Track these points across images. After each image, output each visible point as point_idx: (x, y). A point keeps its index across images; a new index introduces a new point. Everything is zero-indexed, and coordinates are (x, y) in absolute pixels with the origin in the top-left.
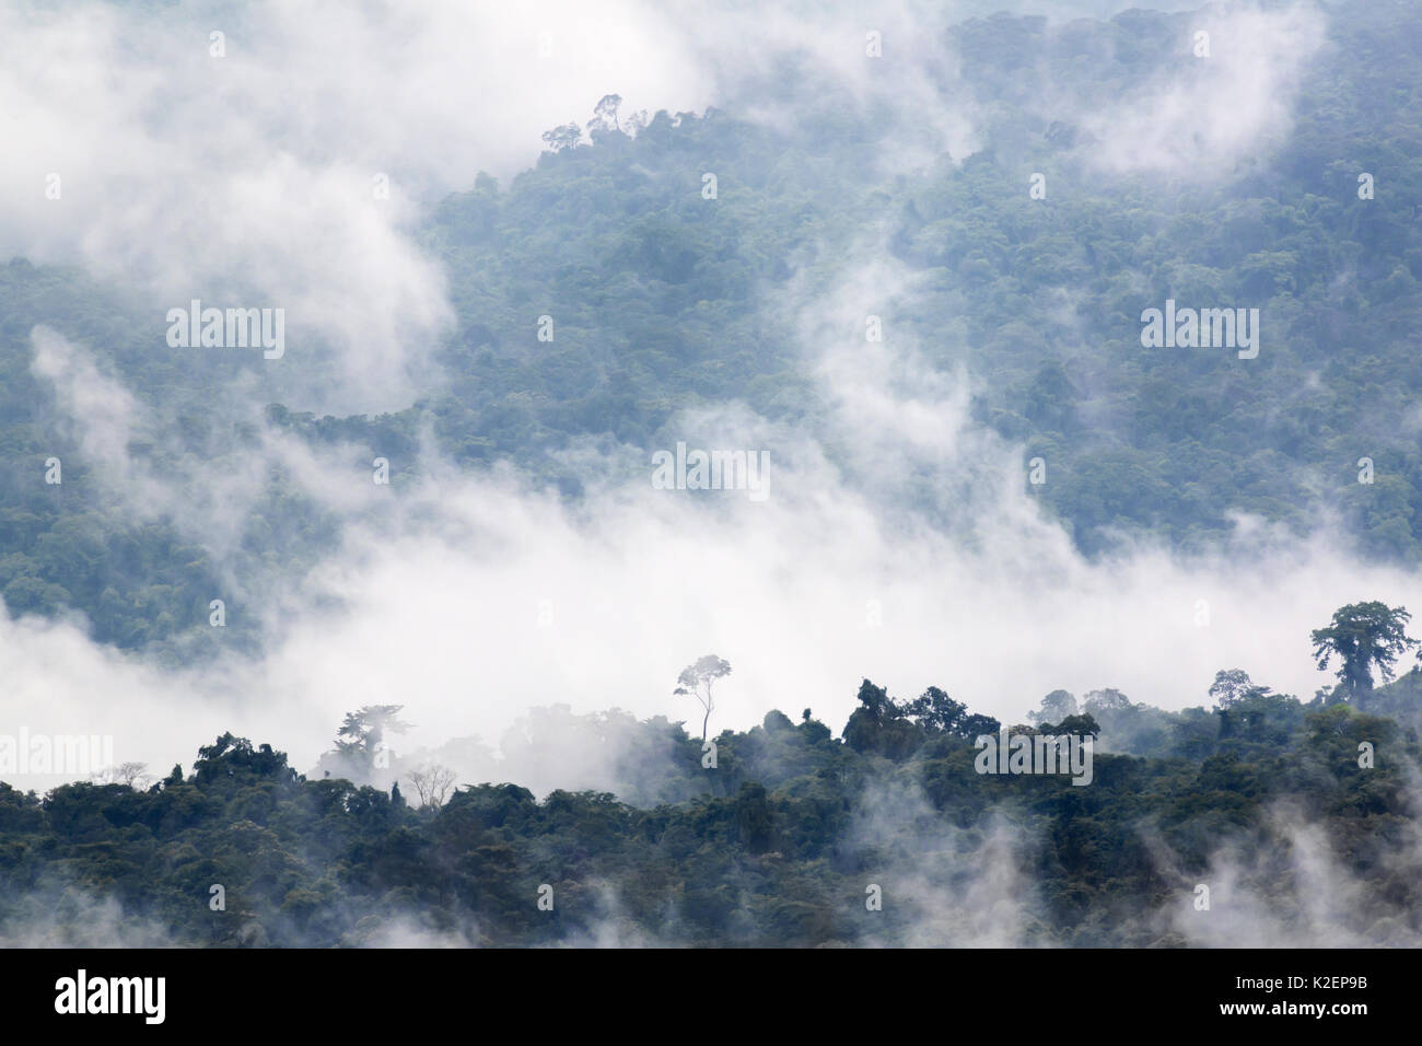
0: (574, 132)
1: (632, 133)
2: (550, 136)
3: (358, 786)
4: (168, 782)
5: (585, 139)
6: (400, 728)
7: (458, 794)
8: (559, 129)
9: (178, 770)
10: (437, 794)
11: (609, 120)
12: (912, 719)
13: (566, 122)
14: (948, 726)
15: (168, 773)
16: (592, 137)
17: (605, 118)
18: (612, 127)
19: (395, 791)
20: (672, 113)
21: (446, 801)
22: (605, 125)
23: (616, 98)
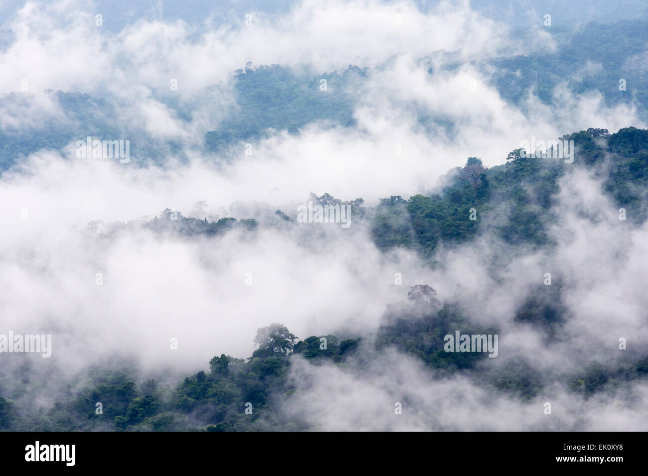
0: (242, 70)
1: (255, 70)
2: (236, 71)
3: (197, 219)
4: (154, 219)
5: (244, 72)
6: (206, 206)
7: (219, 220)
8: (238, 70)
9: (156, 217)
10: (215, 221)
11: (249, 67)
12: (322, 200)
13: (240, 68)
14: (330, 202)
15: (154, 217)
16: (246, 71)
17: (248, 67)
18: (250, 69)
19: (205, 220)
20: (263, 65)
21: (217, 222)
22: (249, 69)
23: (251, 63)
